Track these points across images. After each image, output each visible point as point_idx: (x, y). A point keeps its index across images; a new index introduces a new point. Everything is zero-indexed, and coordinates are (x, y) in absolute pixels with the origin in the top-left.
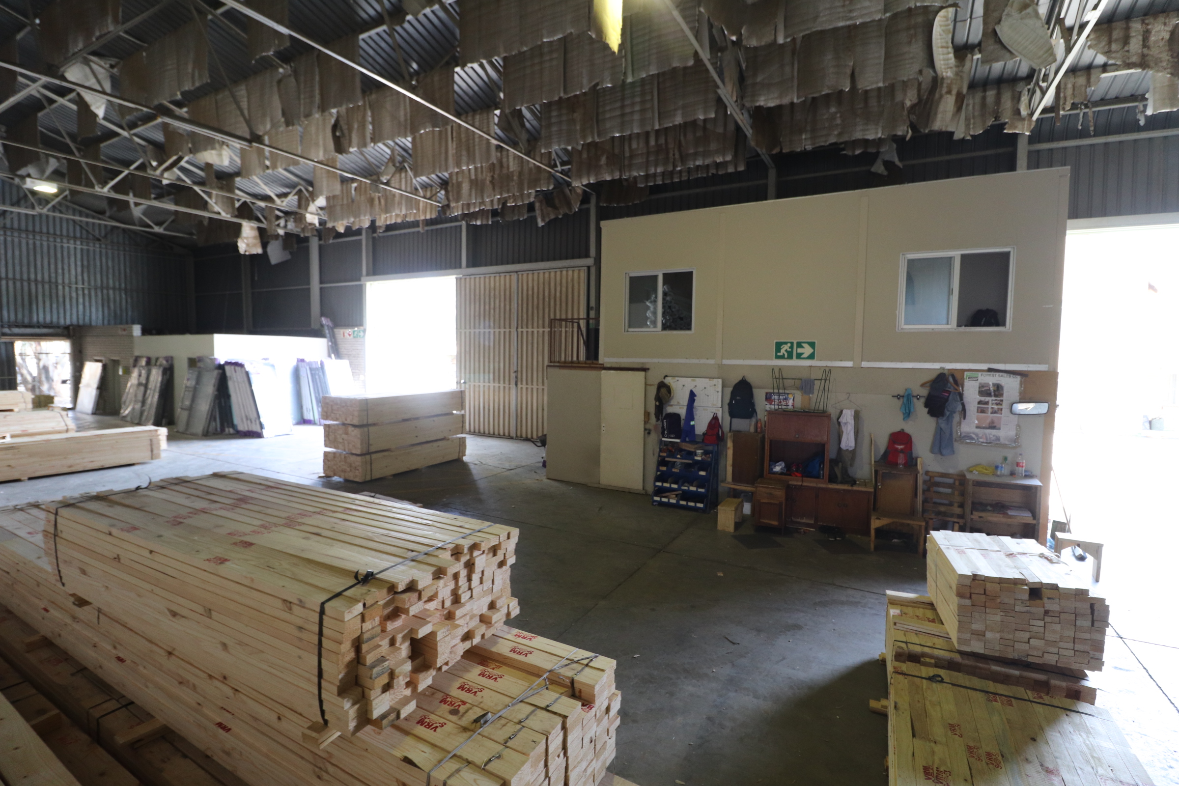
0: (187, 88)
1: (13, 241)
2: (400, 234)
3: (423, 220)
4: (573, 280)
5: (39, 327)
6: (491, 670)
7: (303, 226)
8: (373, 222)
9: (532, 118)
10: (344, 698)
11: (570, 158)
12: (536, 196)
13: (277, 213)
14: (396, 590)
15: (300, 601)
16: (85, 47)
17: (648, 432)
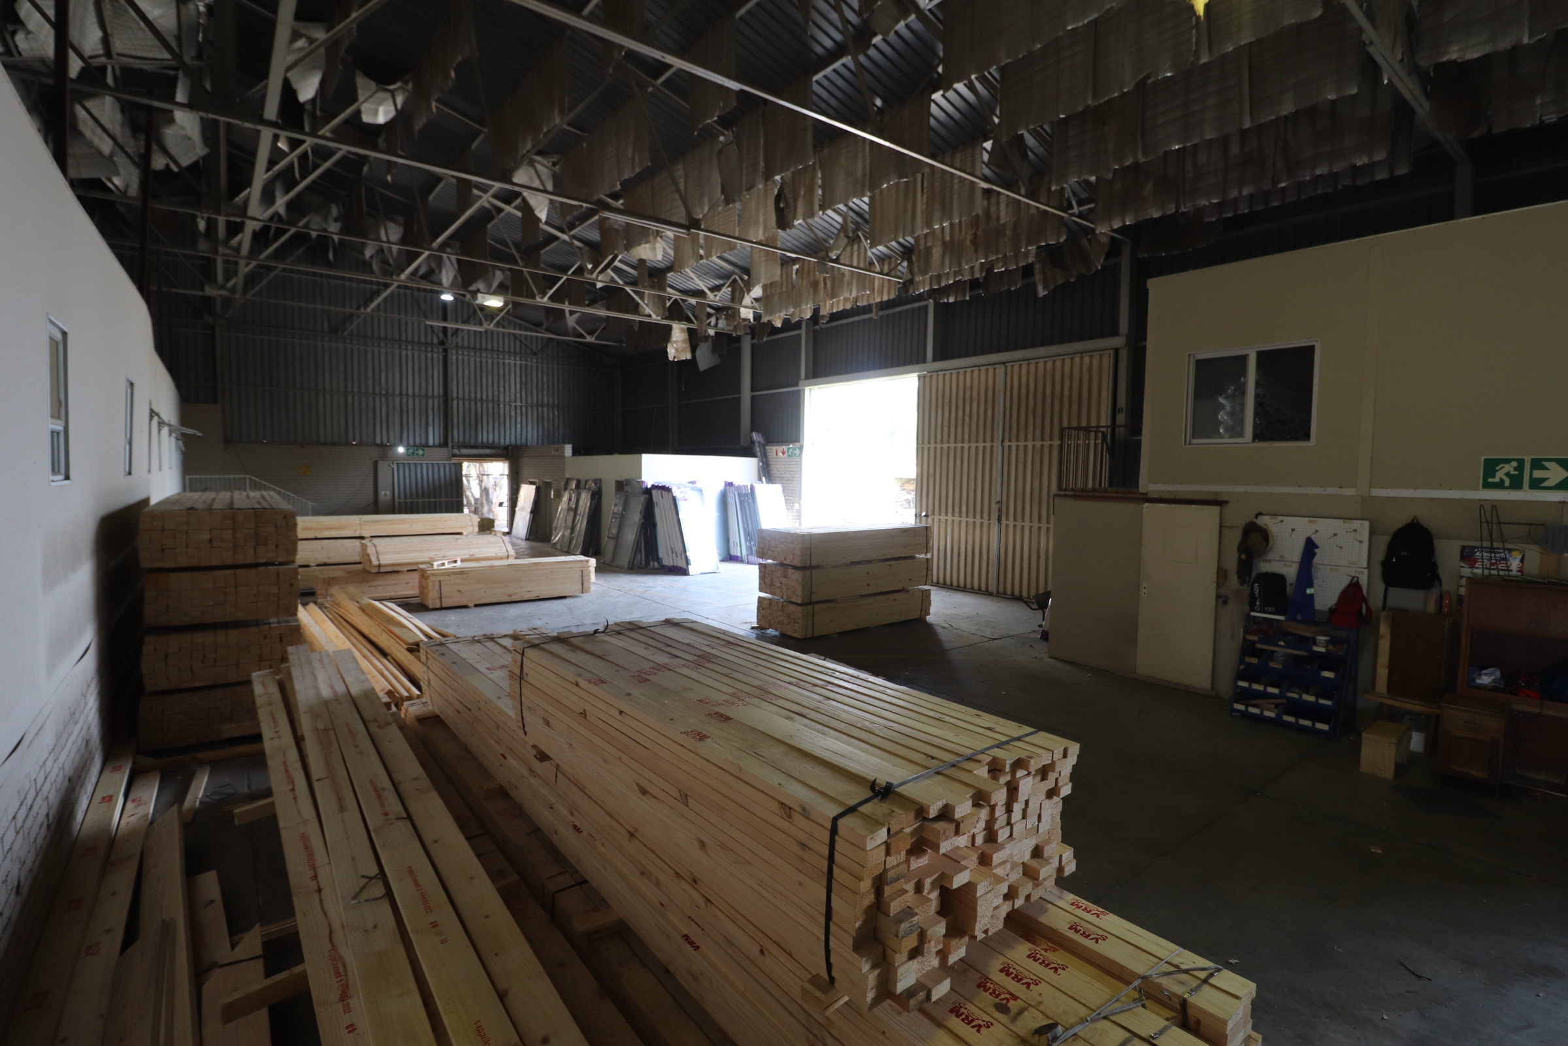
0: (627, 177)
1: (463, 360)
2: (848, 324)
3: (876, 304)
4: (1090, 370)
5: (483, 448)
6: (1043, 952)
7: (736, 323)
8: (816, 311)
9: (1038, 144)
10: (862, 956)
11: (1090, 193)
12: (1037, 254)
13: (709, 310)
14: (925, 815)
15: (804, 809)
16: (533, 146)
17: (1222, 600)
